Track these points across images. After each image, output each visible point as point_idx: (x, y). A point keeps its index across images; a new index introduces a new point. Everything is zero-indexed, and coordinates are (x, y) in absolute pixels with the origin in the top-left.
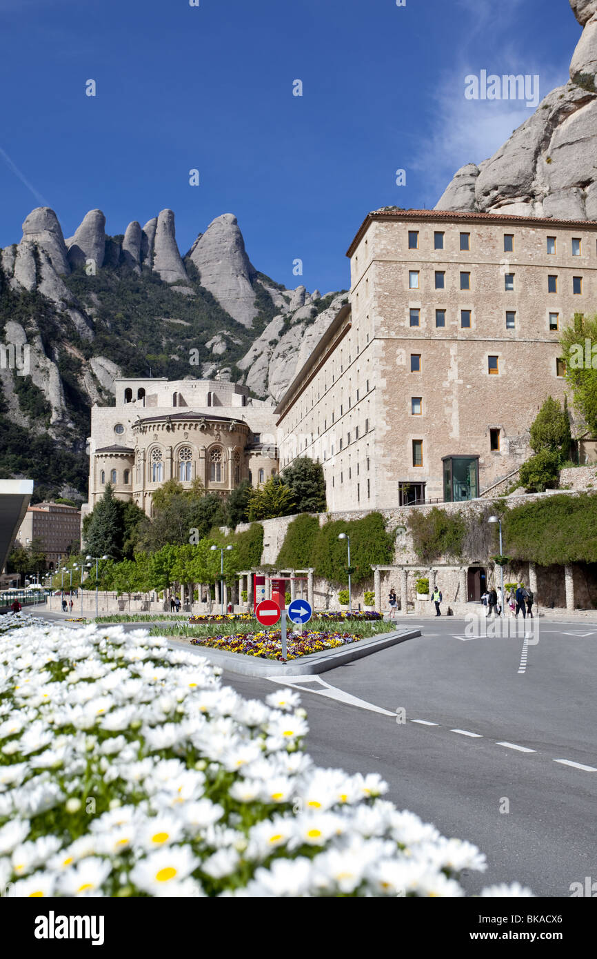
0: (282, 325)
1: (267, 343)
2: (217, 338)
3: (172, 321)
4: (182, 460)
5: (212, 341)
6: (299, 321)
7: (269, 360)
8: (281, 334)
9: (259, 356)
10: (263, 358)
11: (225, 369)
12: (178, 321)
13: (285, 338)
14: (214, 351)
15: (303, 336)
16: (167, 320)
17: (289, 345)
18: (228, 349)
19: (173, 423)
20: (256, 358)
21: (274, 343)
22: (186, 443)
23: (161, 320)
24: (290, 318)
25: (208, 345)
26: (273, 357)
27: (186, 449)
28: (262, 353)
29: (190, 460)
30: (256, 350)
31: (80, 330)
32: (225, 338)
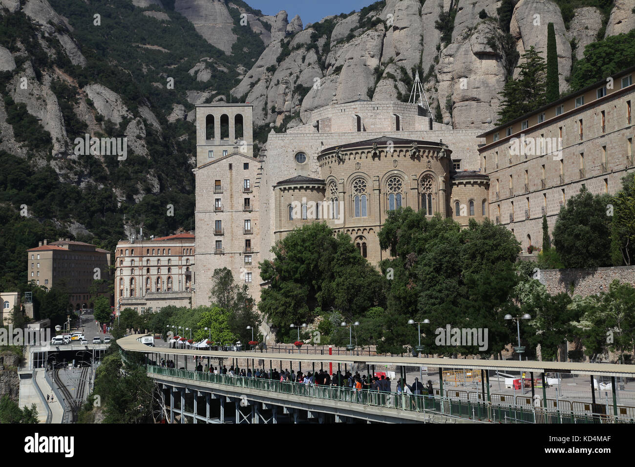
0: (280, 50)
1: (264, 69)
2: (201, 66)
3: (149, 46)
4: (391, 191)
5: (195, 68)
6: (299, 47)
7: (267, 88)
8: (280, 60)
9: (257, 82)
10: (262, 84)
11: (219, 97)
12: (156, 48)
13: (285, 64)
14: (199, 79)
15: (303, 62)
16: (144, 46)
17: (289, 71)
18: (213, 76)
19: (380, 150)
20: (253, 85)
21: (272, 69)
22: (396, 172)
23: (138, 47)
24: (288, 43)
25: (192, 72)
26: (272, 83)
27: (395, 179)
28: (259, 80)
29: (400, 191)
30: (251, 77)
31: (71, 55)
32: (209, 66)
